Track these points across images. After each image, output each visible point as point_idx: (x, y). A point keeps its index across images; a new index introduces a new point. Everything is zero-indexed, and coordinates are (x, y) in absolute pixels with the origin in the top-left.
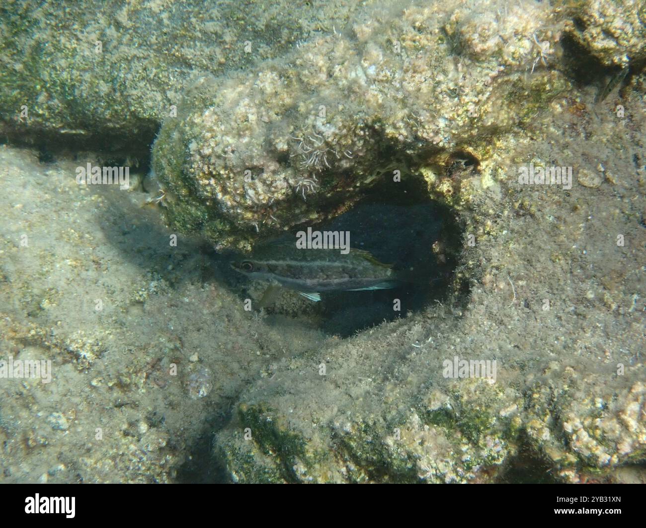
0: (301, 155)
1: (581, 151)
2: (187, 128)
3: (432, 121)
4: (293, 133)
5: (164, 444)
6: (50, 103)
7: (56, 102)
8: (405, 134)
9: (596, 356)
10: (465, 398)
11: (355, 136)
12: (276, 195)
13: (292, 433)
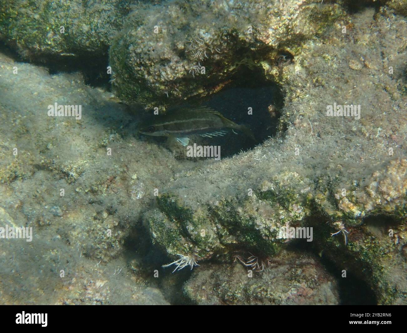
0: (191, 51)
1: (351, 50)
2: (128, 38)
3: (265, 30)
4: (187, 39)
5: (117, 224)
6: (55, 37)
7: (58, 37)
8: (250, 38)
9: (356, 161)
10: (282, 184)
11: (222, 40)
12: (178, 75)
13: (186, 208)
